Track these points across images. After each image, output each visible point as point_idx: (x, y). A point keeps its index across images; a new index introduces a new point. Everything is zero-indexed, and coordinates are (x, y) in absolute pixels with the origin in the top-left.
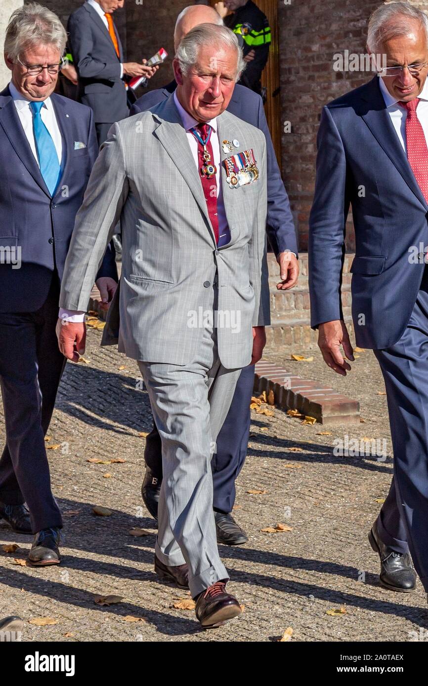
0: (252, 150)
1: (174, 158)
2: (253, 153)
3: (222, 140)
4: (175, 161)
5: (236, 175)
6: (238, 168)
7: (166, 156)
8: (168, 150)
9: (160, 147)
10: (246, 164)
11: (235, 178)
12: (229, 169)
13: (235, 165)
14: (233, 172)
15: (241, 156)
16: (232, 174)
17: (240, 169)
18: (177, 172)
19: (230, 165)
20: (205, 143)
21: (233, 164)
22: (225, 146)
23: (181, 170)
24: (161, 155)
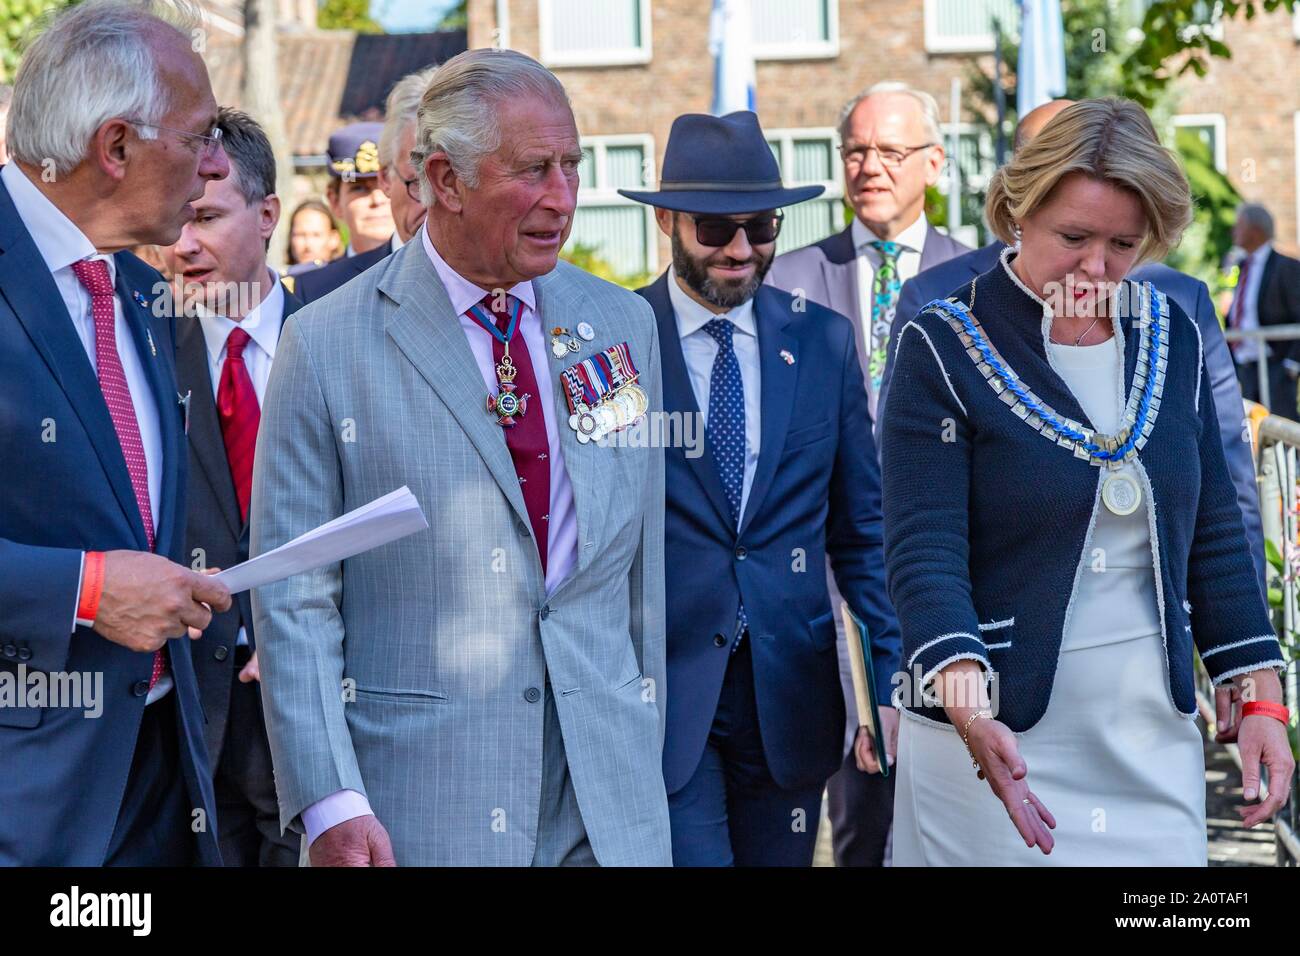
0: (625, 344)
1: (438, 387)
2: (628, 352)
3: (551, 329)
4: (442, 392)
5: (590, 409)
6: (594, 392)
7: (417, 384)
8: (423, 369)
9: (402, 365)
10: (615, 381)
11: (590, 416)
12: (573, 396)
13: (588, 386)
14: (584, 402)
15: (602, 363)
16: (583, 408)
17: (600, 393)
18: (448, 420)
19: (575, 389)
20: (506, 339)
21: (581, 383)
22: (555, 341)
23: (458, 414)
24: (406, 382)
